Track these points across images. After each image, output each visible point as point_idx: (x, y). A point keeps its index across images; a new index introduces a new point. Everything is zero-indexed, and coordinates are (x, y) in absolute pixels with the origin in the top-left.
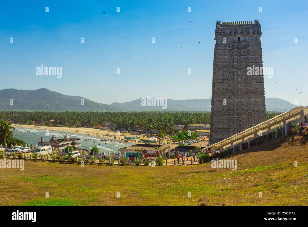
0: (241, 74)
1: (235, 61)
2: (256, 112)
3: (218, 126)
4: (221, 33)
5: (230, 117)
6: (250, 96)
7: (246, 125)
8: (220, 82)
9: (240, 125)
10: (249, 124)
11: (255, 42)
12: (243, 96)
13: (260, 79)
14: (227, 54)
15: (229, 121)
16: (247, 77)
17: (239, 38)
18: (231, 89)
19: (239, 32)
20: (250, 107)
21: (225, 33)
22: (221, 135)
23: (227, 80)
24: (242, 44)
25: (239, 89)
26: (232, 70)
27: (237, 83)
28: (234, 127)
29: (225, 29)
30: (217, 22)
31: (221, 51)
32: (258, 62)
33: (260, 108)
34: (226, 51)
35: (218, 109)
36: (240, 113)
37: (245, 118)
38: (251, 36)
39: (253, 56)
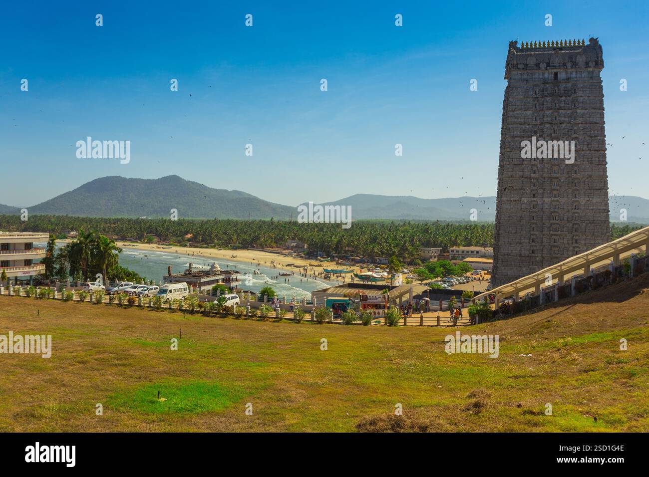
1: (546, 121)
2: (590, 225)
3: (510, 251)
4: (517, 64)
5: (535, 233)
6: (576, 192)
7: (568, 250)
8: (513, 163)
9: (555, 249)
10: (574, 247)
11: (591, 81)
12: (562, 192)
13: (598, 158)
14: (531, 106)
15: (533, 241)
17: (556, 74)
18: (537, 176)
19: (557, 61)
20: (577, 213)
21: (527, 65)
22: (515, 269)
24: (562, 86)
25: (554, 178)
27: (550, 166)
28: (543, 254)
29: (528, 56)
30: (511, 43)
31: (518, 101)
32: (595, 123)
33: (597, 215)
34: (528, 100)
35: (509, 217)
36: (554, 226)
37: (566, 236)
38: (582, 71)
39: (584, 111)
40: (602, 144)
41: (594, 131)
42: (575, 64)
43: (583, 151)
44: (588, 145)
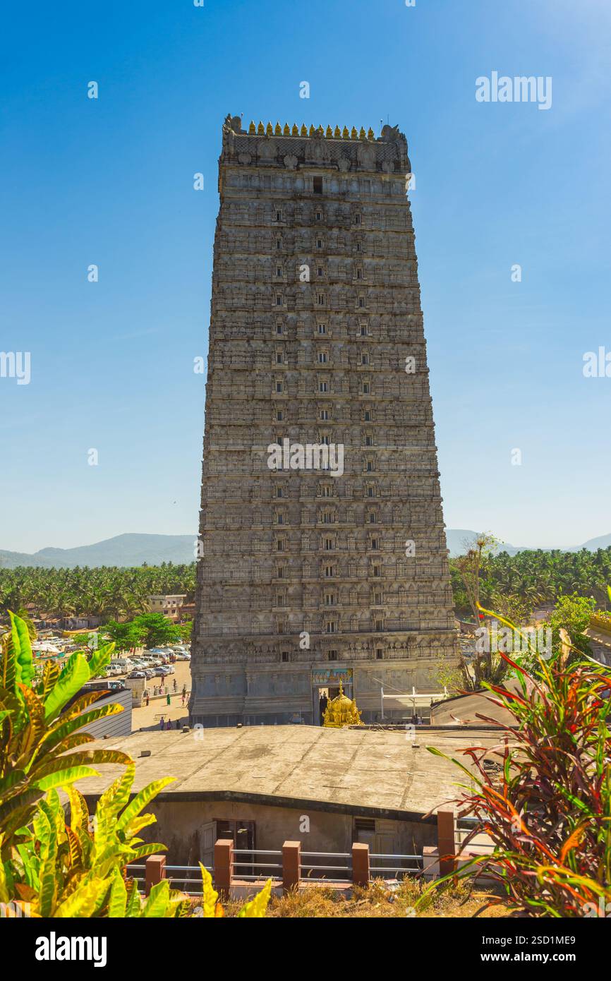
0: (330, 333)
2: (401, 505)
3: (228, 574)
4: (237, 154)
5: (283, 527)
6: (369, 432)
7: (358, 566)
8: (233, 367)
9: (328, 564)
10: (370, 559)
11: (388, 202)
12: (339, 432)
14: (267, 245)
15: (279, 549)
16: (355, 347)
17: (318, 182)
18: (285, 397)
19: (318, 154)
20: (374, 478)
21: (258, 157)
22: (239, 618)
23: (268, 359)
24: (332, 207)
25: (322, 400)
26: (290, 315)
28: (302, 577)
29: (259, 140)
32: (401, 287)
33: (415, 483)
34: (263, 232)
35: (224, 491)
36: (327, 509)
37: (352, 532)
38: (369, 179)
39: (377, 260)
40: (416, 331)
41: (399, 303)
43: (380, 343)
44: (389, 331)
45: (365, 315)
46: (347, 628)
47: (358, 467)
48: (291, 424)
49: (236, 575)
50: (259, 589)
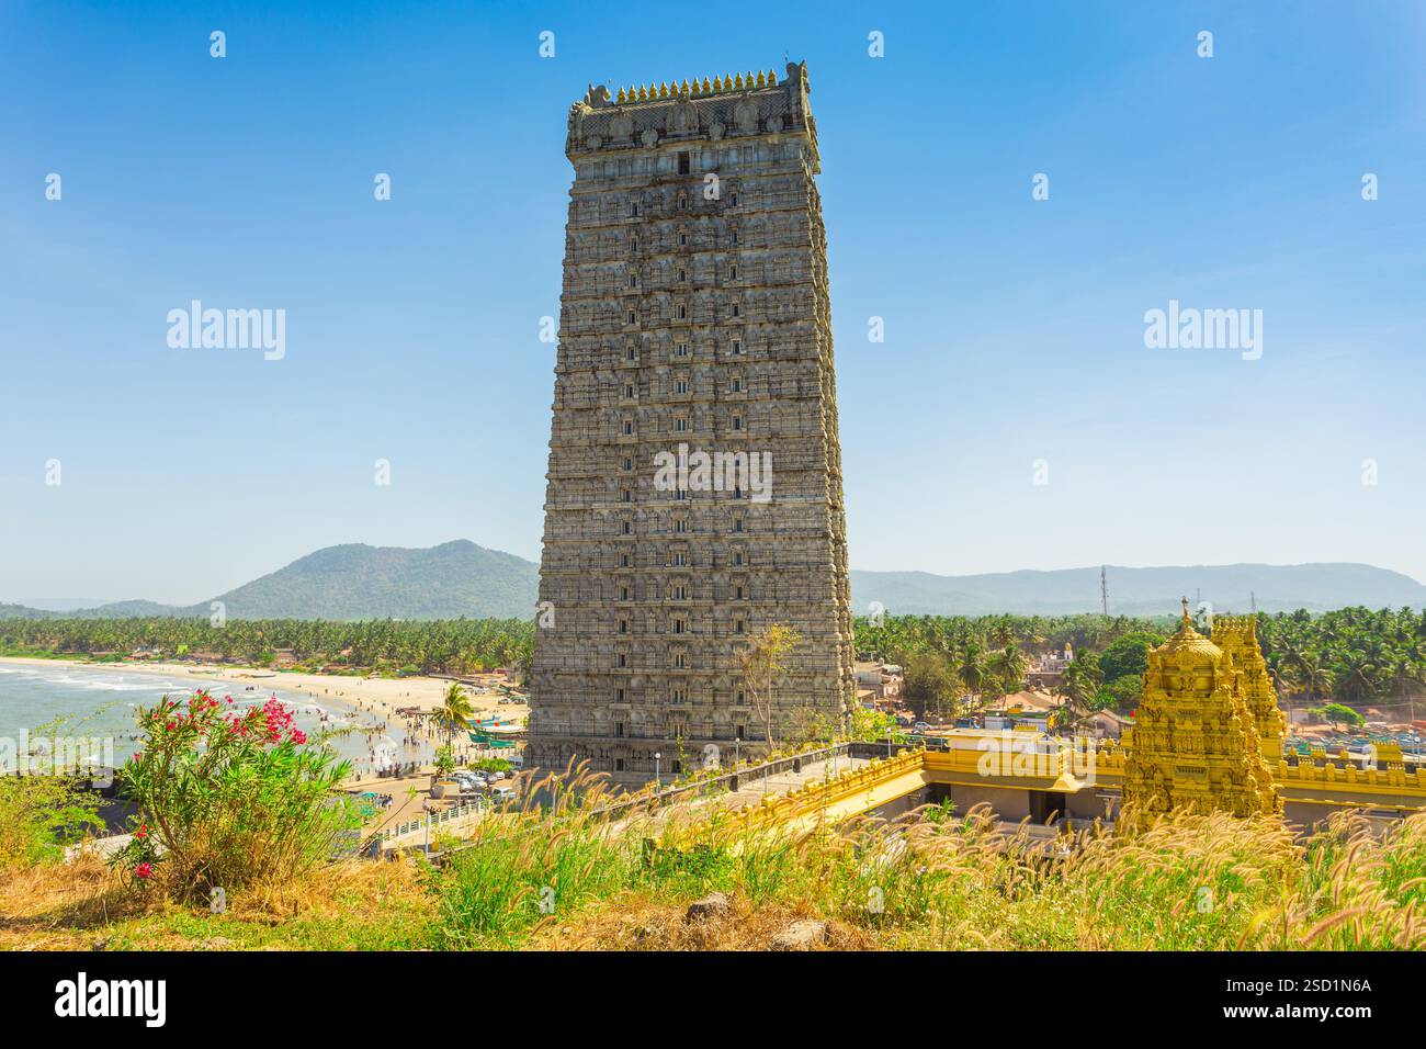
0: (692, 354)
1: (658, 285)
2: (776, 576)
3: (561, 660)
4: (586, 138)
5: (627, 604)
7: (716, 655)
8: (580, 405)
9: (678, 651)
10: (732, 646)
11: (775, 172)
13: (799, 381)
14: (621, 248)
15: (622, 630)
16: (723, 370)
17: (684, 160)
18: (635, 440)
20: (742, 541)
21: (610, 138)
22: (573, 714)
23: (615, 394)
25: (679, 443)
26: (645, 335)
27: (668, 407)
28: (646, 666)
29: (613, 116)
31: (589, 238)
32: (787, 284)
33: (797, 547)
34: (616, 232)
35: (560, 560)
36: (678, 582)
37: (711, 611)
38: (750, 144)
39: (758, 252)
40: (807, 342)
41: (786, 306)
42: (730, 128)
43: (756, 362)
44: (769, 345)
45: (739, 326)
46: (697, 733)
47: (721, 527)
48: (640, 474)
49: (570, 662)
50: (596, 680)
